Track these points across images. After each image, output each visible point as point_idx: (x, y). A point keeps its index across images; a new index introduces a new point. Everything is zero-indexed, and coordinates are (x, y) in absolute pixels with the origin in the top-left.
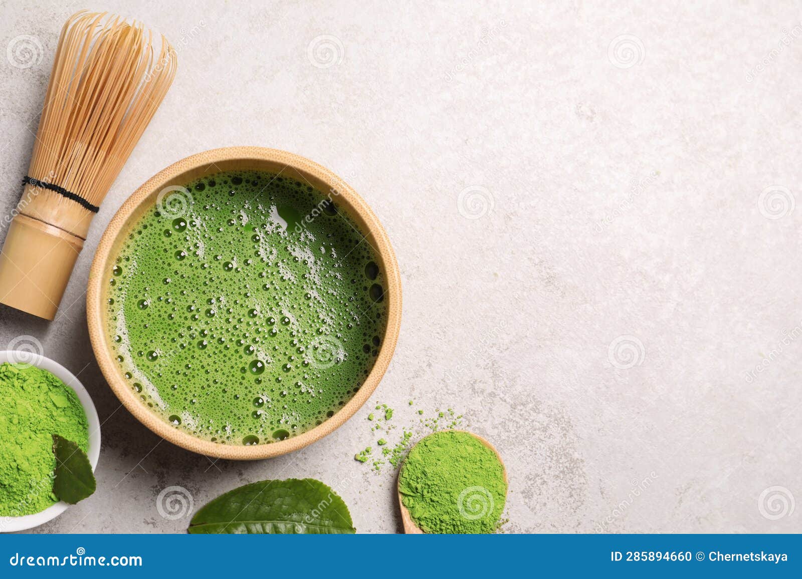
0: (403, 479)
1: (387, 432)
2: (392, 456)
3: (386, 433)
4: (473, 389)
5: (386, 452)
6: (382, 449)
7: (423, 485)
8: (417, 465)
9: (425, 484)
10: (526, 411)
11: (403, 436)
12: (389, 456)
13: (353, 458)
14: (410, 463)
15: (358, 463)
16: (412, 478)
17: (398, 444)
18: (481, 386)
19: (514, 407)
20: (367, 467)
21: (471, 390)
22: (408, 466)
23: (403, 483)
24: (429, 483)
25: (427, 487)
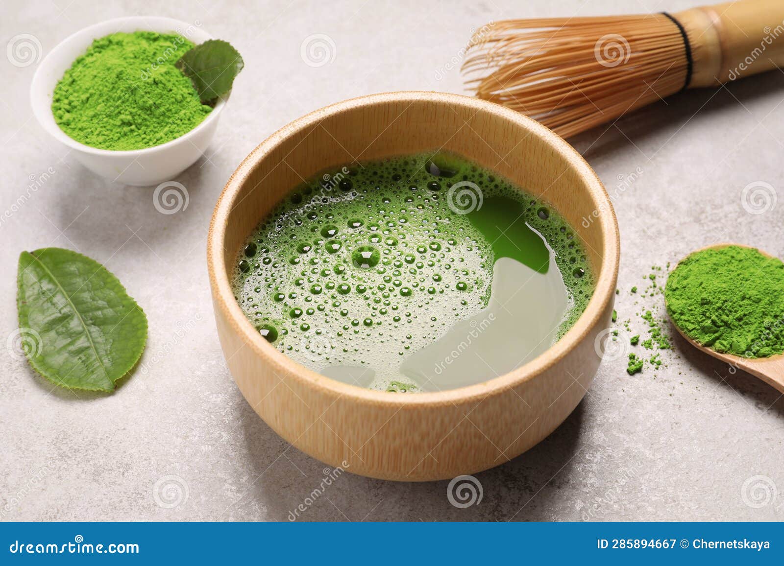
0: (693, 332)
1: (628, 330)
2: (658, 343)
3: (629, 332)
4: (651, 238)
5: (648, 345)
6: (642, 345)
7: (717, 314)
8: (689, 308)
9: (717, 311)
10: (711, 215)
11: (645, 321)
12: (655, 346)
13: (628, 376)
14: (682, 314)
15: (637, 375)
16: (700, 320)
17: (651, 329)
18: (653, 230)
19: (697, 220)
20: (649, 370)
21: (649, 240)
22: (683, 317)
23: (697, 336)
24: (719, 305)
25: (720, 311)
